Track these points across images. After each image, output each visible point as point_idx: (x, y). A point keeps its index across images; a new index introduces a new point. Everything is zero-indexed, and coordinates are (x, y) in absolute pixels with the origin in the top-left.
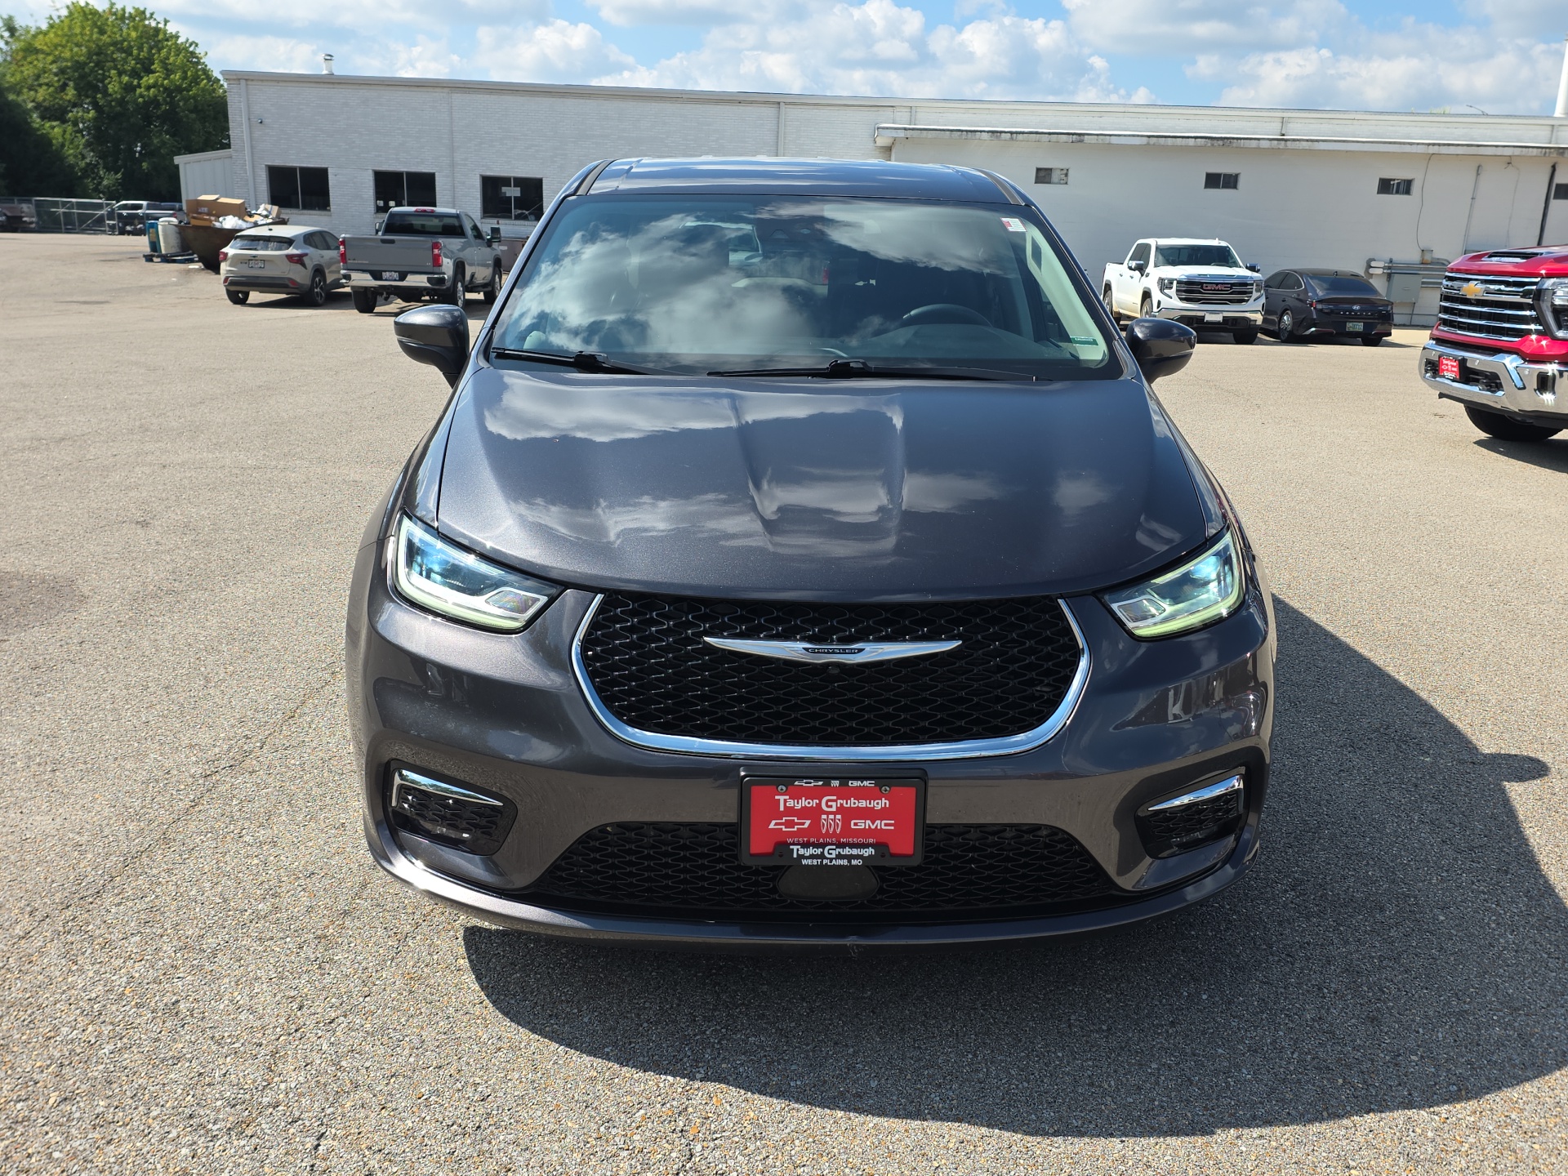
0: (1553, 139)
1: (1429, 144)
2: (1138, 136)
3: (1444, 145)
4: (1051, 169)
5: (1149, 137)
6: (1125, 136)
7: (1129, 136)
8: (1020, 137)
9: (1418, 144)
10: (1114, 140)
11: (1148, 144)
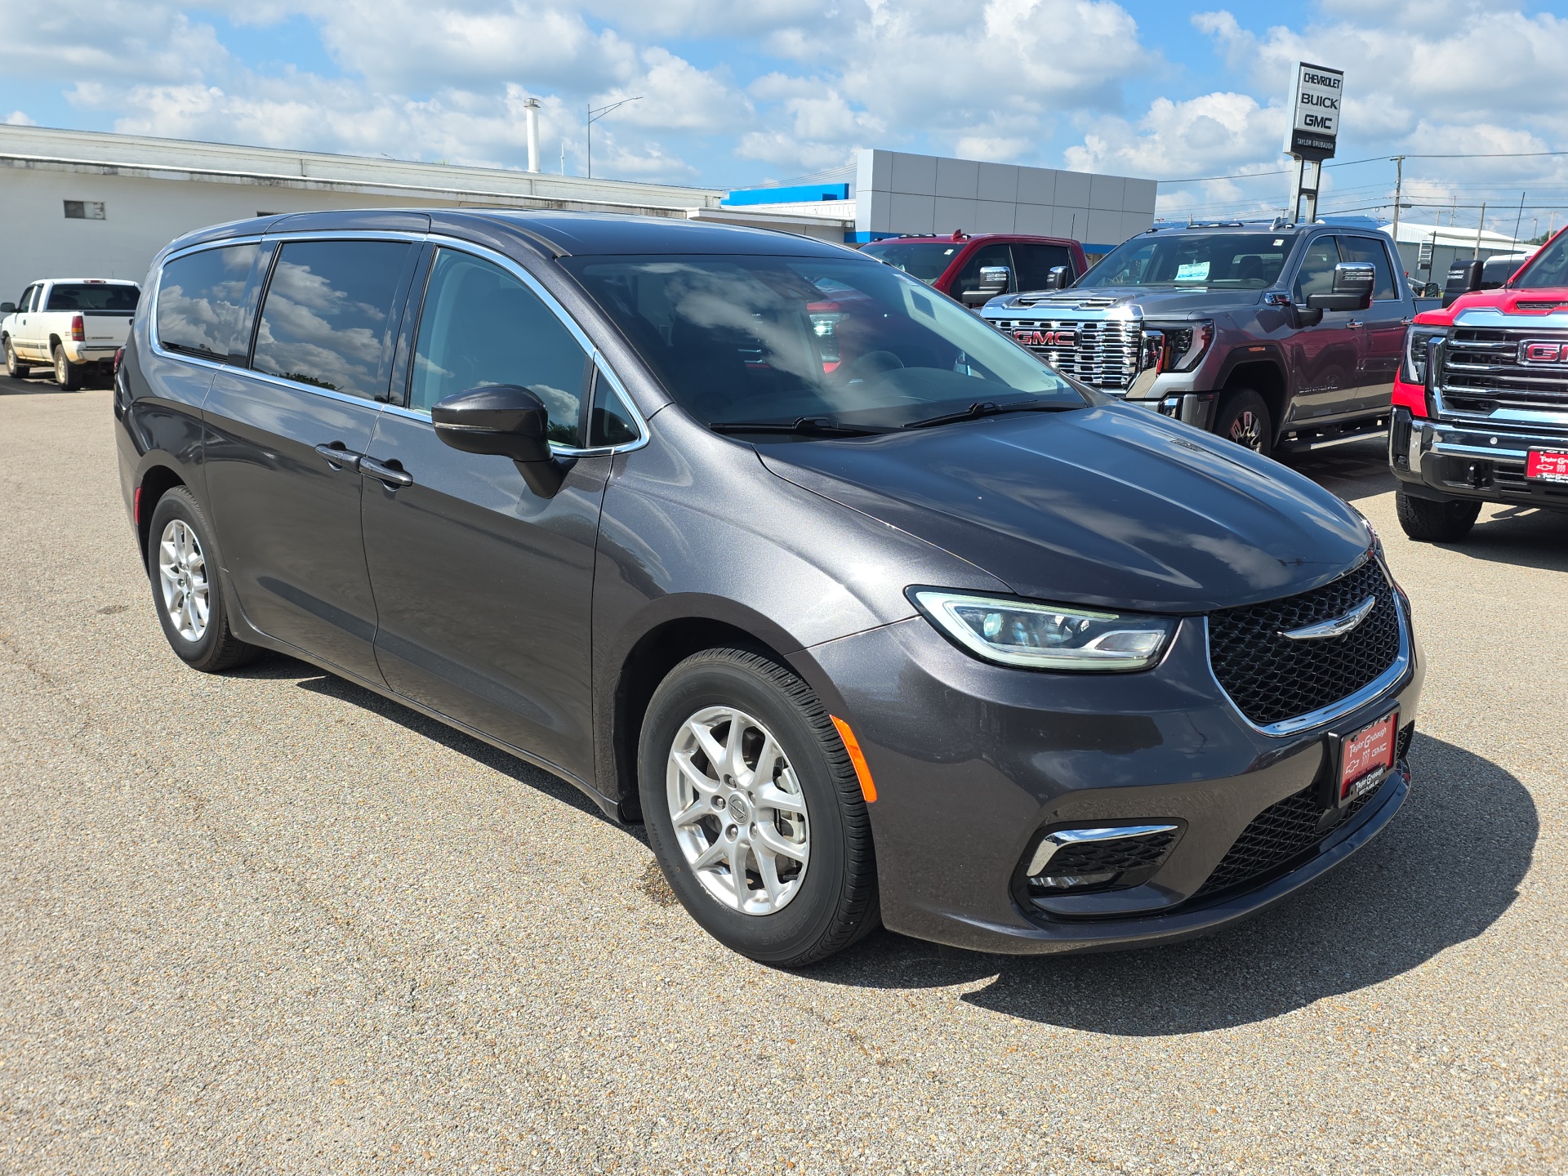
0: (533, 192)
1: (458, 193)
2: (179, 171)
3: (470, 194)
4: (82, 203)
5: (192, 172)
6: (164, 170)
7: (169, 170)
8: (39, 165)
9: (449, 192)
10: (153, 174)
11: (191, 180)
